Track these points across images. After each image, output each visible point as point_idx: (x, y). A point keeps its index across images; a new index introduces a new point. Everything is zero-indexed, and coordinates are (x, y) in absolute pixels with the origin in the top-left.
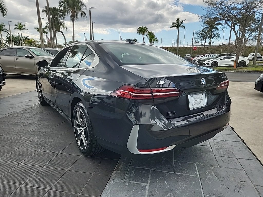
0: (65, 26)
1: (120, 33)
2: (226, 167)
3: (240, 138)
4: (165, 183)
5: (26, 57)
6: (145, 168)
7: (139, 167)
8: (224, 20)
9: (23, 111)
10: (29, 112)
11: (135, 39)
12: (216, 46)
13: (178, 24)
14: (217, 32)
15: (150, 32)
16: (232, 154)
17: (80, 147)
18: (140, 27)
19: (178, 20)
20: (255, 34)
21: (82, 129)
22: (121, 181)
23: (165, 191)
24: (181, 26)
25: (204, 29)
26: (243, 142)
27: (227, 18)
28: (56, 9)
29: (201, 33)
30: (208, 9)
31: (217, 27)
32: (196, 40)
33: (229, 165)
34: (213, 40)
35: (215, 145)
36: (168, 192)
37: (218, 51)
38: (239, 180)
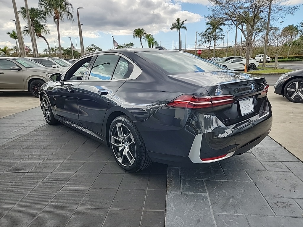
0: (47, 30)
1: (113, 36)
2: (274, 171)
3: (277, 142)
4: (223, 191)
5: (12, 69)
6: (197, 179)
7: (191, 179)
8: (231, 21)
9: (32, 133)
10: (39, 133)
11: (131, 43)
12: (221, 48)
13: (179, 25)
14: (222, 33)
15: (148, 35)
16: (275, 158)
17: (123, 164)
18: (136, 29)
19: (178, 20)
20: (261, 33)
21: (123, 146)
22: (179, 193)
23: (226, 198)
24: (182, 27)
25: (208, 29)
26: (281, 146)
27: (235, 18)
28: (35, 10)
29: (205, 35)
30: (214, 8)
31: (221, 27)
32: (201, 42)
33: (276, 168)
34: (218, 42)
35: (256, 151)
36: (230, 198)
37: (223, 54)
38: (291, 181)
